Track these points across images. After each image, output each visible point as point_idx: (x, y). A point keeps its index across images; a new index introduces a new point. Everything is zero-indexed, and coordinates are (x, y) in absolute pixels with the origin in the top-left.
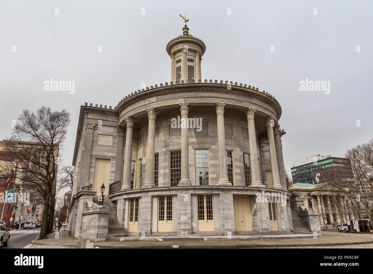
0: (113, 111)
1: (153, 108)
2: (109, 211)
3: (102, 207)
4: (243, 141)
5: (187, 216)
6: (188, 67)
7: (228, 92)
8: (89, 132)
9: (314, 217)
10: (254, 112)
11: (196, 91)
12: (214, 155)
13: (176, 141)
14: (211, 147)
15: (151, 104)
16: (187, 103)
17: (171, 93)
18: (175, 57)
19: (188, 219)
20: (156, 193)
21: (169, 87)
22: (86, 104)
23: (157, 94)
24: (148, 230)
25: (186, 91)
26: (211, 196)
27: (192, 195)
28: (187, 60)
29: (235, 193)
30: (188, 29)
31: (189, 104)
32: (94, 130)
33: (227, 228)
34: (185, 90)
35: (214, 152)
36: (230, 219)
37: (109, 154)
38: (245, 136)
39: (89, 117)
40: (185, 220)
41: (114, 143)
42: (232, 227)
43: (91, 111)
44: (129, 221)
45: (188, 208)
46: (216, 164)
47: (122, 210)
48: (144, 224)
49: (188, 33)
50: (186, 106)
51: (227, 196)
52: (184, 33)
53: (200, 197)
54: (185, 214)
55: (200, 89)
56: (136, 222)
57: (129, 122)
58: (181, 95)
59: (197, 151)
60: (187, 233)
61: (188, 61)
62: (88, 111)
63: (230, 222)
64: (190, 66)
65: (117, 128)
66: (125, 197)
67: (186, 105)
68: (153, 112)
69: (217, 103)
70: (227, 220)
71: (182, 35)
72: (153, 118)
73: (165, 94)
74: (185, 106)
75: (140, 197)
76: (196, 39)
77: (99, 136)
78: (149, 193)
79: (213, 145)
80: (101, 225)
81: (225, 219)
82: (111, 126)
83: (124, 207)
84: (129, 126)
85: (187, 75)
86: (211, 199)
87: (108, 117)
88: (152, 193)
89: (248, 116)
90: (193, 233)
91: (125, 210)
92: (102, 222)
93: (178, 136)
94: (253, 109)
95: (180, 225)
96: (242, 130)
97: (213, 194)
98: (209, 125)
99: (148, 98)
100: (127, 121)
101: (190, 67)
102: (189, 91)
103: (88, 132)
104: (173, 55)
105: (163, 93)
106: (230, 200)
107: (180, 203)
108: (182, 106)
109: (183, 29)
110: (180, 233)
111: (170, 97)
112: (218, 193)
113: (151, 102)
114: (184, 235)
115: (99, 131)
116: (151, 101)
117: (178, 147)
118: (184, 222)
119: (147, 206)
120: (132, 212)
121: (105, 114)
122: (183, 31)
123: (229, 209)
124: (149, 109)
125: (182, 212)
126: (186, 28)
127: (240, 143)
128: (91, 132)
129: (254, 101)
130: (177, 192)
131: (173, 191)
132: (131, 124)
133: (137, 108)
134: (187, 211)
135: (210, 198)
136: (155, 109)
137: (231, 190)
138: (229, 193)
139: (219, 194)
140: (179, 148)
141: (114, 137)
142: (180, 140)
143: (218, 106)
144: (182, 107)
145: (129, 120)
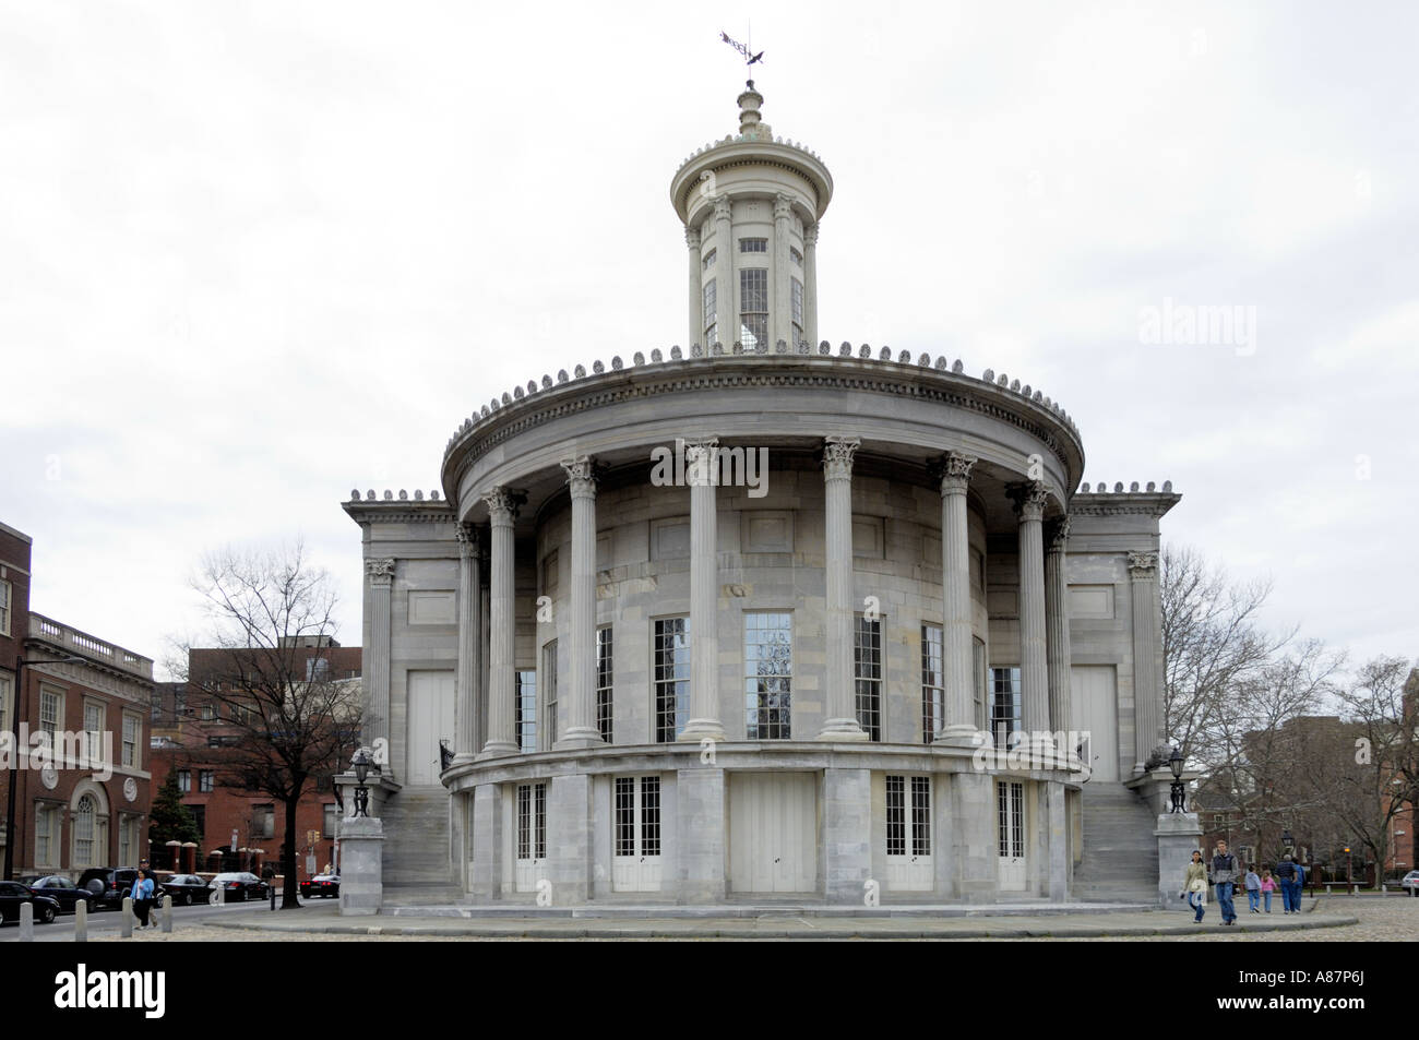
2: (380, 831)
5: (578, 845)
6: (743, 277)
8: (378, 587)
9: (1178, 842)
10: (851, 448)
19: (581, 853)
22: (355, 493)
26: (657, 779)
28: (737, 245)
29: (730, 764)
30: (760, 100)
32: (393, 577)
36: (709, 853)
39: (373, 538)
43: (377, 517)
49: (759, 116)
50: (584, 467)
51: (703, 776)
52: (742, 117)
53: (623, 785)
54: (573, 839)
56: (541, 862)
61: (743, 249)
62: (366, 519)
63: (710, 863)
64: (748, 272)
67: (582, 464)
71: (735, 133)
74: (580, 468)
77: (412, 595)
85: (738, 310)
86: (658, 789)
87: (434, 529)
94: (849, 439)
97: (663, 773)
101: (748, 277)
103: (374, 587)
106: (715, 791)
108: (570, 467)
109: (741, 100)
112: (675, 768)
115: (409, 579)
121: (422, 519)
122: (741, 110)
126: (751, 99)
128: (382, 587)
129: (856, 402)
135: (652, 784)
139: (674, 772)
144: (571, 472)
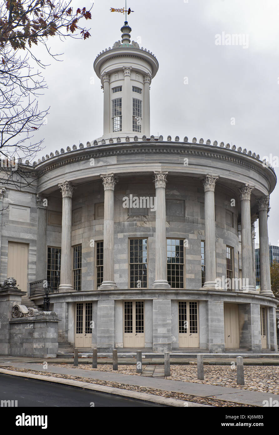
0: (32, 168)
1: (112, 173)
3: (51, 314)
4: (227, 230)
5: (167, 328)
6: (133, 101)
7: (222, 159)
10: (251, 190)
11: (178, 154)
12: (192, 248)
13: (139, 224)
14: (188, 236)
15: (108, 167)
16: (167, 171)
17: (142, 153)
18: (110, 80)
19: (168, 331)
20: (122, 298)
21: (140, 144)
23: (118, 152)
24: (112, 345)
25: (164, 153)
26: (197, 303)
27: (172, 300)
29: (227, 300)
30: (130, 29)
31: (169, 172)
33: (215, 344)
34: (163, 150)
35: (192, 244)
36: (219, 333)
37: (27, 236)
38: (229, 222)
40: (164, 332)
41: (33, 219)
42: (222, 342)
44: (76, 332)
45: (168, 318)
46: (195, 260)
47: (65, 318)
48: (105, 337)
49: (130, 36)
50: (164, 176)
51: (217, 303)
52: (123, 36)
53: (182, 305)
54: (164, 325)
55: (184, 151)
56: (89, 335)
57: (68, 190)
58: (156, 157)
59: (169, 241)
60: (166, 349)
61: (133, 91)
63: (220, 337)
64: (136, 100)
65: (37, 196)
66: (70, 300)
67: (164, 174)
68: (111, 179)
69: (208, 174)
70: (216, 334)
71: (121, 39)
72: (111, 189)
73: (132, 154)
74: (162, 175)
75: (97, 302)
76: (145, 52)
77: (11, 206)
78: (112, 296)
79: (191, 233)
80: (50, 337)
81: (214, 332)
82: (27, 192)
83: (67, 314)
84: (68, 197)
88: (116, 296)
89: (243, 196)
90: (174, 349)
91: (68, 318)
92: (51, 333)
93: (143, 217)
94: (251, 186)
95: (157, 339)
96: (226, 213)
97: (199, 301)
98: (187, 205)
99: (102, 157)
100: (64, 188)
101: (136, 102)
102: (168, 153)
104: (108, 77)
105: (129, 152)
106: (221, 309)
107: (157, 311)
108: (158, 174)
109: (122, 29)
110: (157, 348)
111: (139, 159)
112: (206, 300)
113: (108, 164)
114: (163, 351)
115: (10, 198)
116: (109, 162)
117: (142, 233)
118: (162, 335)
119: (108, 314)
120: (80, 320)
122: (122, 33)
123: (218, 321)
124: (106, 175)
125: (160, 323)
126: (126, 29)
127: (223, 232)
129: (253, 174)
130: (154, 297)
131: (147, 296)
132: (70, 193)
133: (83, 171)
134: (166, 321)
135: (194, 305)
136: (115, 174)
137: (221, 297)
138: (219, 300)
139: (207, 302)
140: (144, 234)
141: (32, 210)
142: (144, 224)
143: (209, 179)
144: (158, 176)
145: (67, 187)
